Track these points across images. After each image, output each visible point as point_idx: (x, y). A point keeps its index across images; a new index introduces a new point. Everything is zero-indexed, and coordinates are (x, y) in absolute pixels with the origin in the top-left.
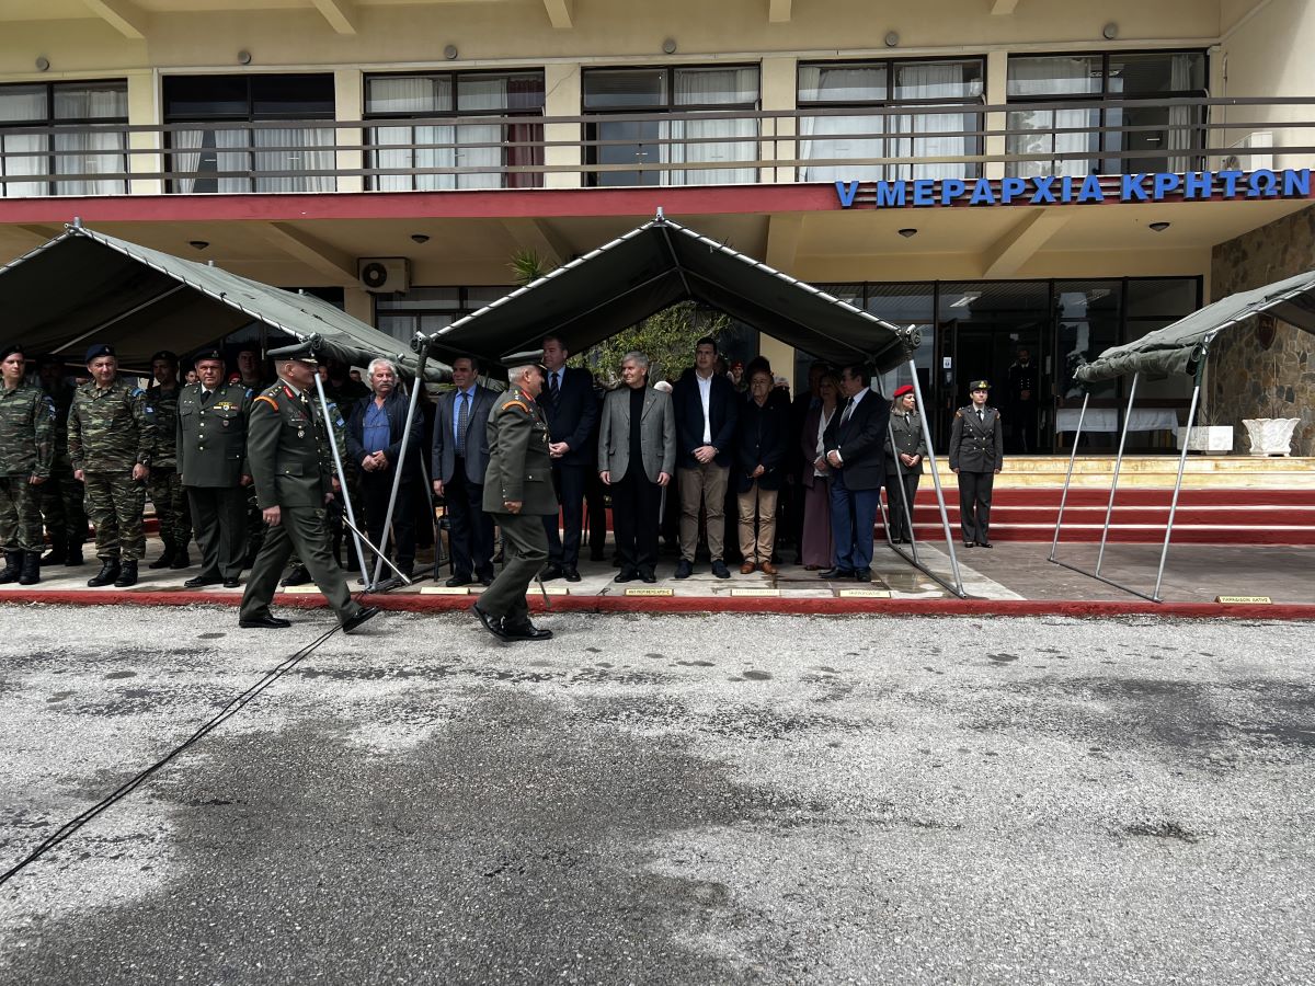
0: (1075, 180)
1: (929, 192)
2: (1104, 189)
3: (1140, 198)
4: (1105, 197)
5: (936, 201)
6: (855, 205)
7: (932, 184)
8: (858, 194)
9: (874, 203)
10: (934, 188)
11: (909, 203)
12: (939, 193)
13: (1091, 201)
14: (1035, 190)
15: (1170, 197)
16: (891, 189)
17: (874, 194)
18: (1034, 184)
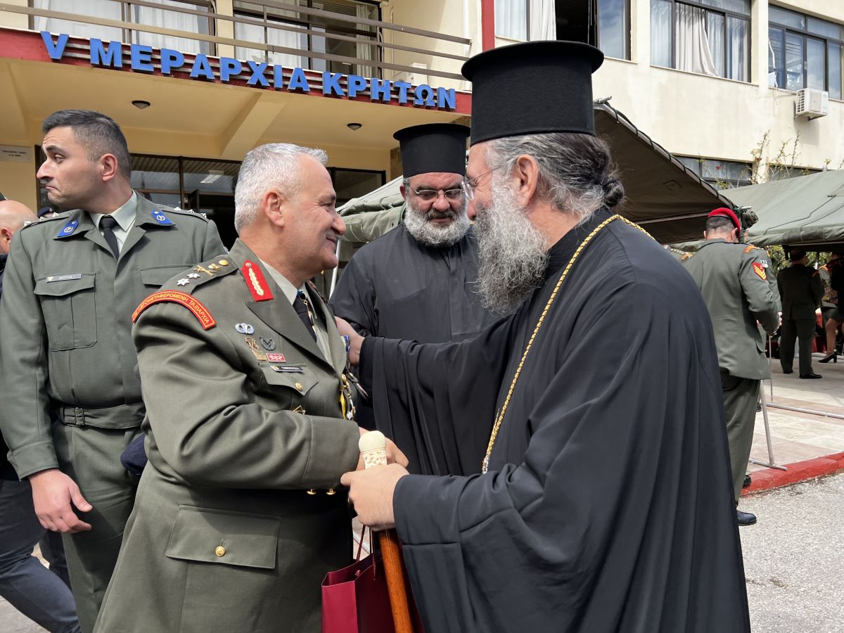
0: (285, 70)
1: (148, 58)
2: (309, 82)
3: (338, 94)
4: (311, 89)
5: (155, 69)
6: (65, 60)
7: (151, 51)
8: (67, 49)
9: (89, 60)
10: (152, 56)
11: (126, 67)
12: (158, 61)
13: (299, 91)
14: (251, 73)
15: (362, 97)
16: (107, 49)
17: (87, 52)
18: (250, 68)
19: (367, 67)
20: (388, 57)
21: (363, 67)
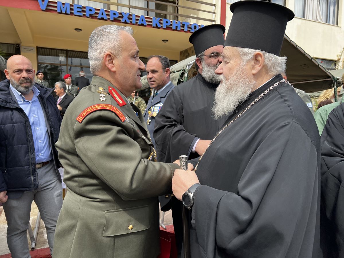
0: (137, 16)
1: (80, 10)
2: (147, 21)
3: (159, 26)
4: (147, 24)
5: (83, 15)
6: (47, 10)
7: (82, 7)
8: (48, 6)
9: (56, 11)
10: (82, 9)
11: (72, 14)
12: (85, 11)
13: (142, 25)
14: (122, 17)
15: (168, 28)
16: (64, 6)
17: (56, 7)
18: (122, 15)
19: (172, 16)
20: (181, 11)
21: (170, 15)
